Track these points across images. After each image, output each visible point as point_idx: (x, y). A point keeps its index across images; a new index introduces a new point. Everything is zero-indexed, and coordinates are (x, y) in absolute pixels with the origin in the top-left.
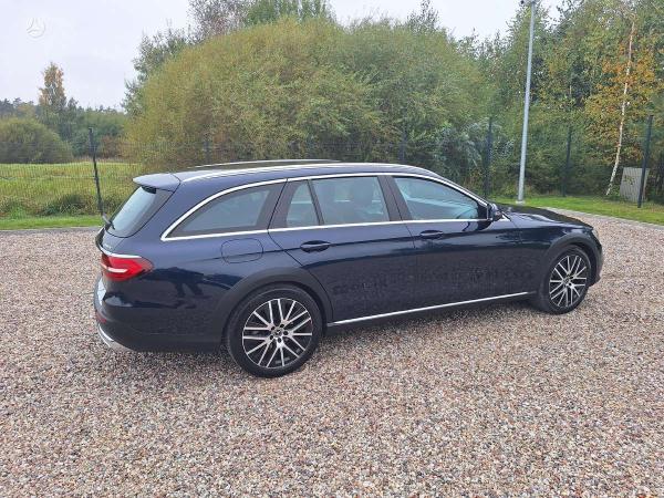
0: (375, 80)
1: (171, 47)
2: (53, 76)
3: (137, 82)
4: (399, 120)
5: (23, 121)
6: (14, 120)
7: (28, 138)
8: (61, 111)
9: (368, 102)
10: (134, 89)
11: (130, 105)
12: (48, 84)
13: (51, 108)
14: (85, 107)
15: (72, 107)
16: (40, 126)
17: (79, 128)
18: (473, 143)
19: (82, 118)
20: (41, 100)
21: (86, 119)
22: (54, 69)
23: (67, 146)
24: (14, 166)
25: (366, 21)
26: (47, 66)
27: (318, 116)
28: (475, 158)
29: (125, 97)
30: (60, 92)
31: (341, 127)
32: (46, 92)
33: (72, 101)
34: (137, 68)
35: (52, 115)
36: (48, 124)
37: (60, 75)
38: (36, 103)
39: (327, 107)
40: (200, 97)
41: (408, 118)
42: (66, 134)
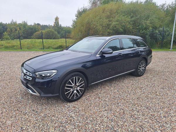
0: (132, 17)
1: (84, 11)
2: (57, 19)
3: (75, 20)
4: (138, 27)
5: (50, 30)
6: (48, 29)
7: (51, 33)
8: (58, 27)
9: (129, 23)
10: (74, 21)
11: (73, 26)
12: (55, 21)
13: (56, 27)
14: (63, 26)
15: (60, 26)
16: (54, 31)
17: (62, 31)
18: (159, 33)
19: (62, 29)
20: (54, 25)
21: (63, 29)
22: (57, 17)
23: (59, 35)
24: (48, 40)
25: (131, 2)
26: (56, 17)
27: (115, 27)
28: (160, 37)
29: (72, 24)
30: (58, 22)
31: (121, 29)
32: (55, 23)
33: (60, 25)
34: (76, 16)
35: (56, 28)
36: (55, 30)
37: (58, 19)
38: (53, 25)
39: (118, 24)
40: (89, 23)
41: (140, 27)
42: (59, 33)
